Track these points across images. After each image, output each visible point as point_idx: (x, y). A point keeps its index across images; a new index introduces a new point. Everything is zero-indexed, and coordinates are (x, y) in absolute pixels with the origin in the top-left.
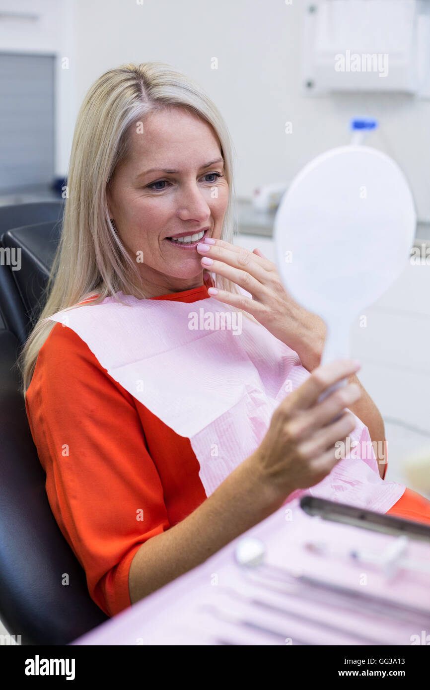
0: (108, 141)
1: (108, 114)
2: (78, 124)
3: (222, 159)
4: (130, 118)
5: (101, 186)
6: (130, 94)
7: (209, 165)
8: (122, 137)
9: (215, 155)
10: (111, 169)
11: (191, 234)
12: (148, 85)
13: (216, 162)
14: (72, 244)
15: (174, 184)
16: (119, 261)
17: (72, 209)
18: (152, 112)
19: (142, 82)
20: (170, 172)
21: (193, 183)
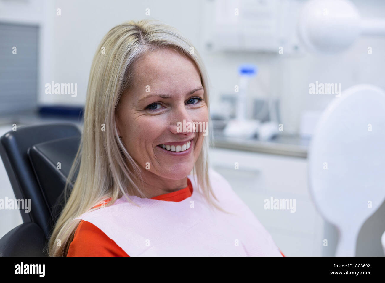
0: (116, 74)
1: (115, 55)
2: (93, 66)
3: (203, 88)
4: (133, 57)
5: (111, 110)
6: (131, 40)
7: (194, 92)
8: (127, 72)
9: (197, 84)
10: (119, 96)
11: (181, 144)
12: (145, 33)
13: (199, 90)
14: (89, 155)
15: (167, 107)
16: (127, 167)
17: (88, 128)
18: (149, 52)
19: (140, 33)
20: (164, 97)
21: (182, 106)
